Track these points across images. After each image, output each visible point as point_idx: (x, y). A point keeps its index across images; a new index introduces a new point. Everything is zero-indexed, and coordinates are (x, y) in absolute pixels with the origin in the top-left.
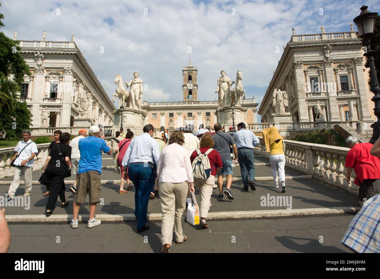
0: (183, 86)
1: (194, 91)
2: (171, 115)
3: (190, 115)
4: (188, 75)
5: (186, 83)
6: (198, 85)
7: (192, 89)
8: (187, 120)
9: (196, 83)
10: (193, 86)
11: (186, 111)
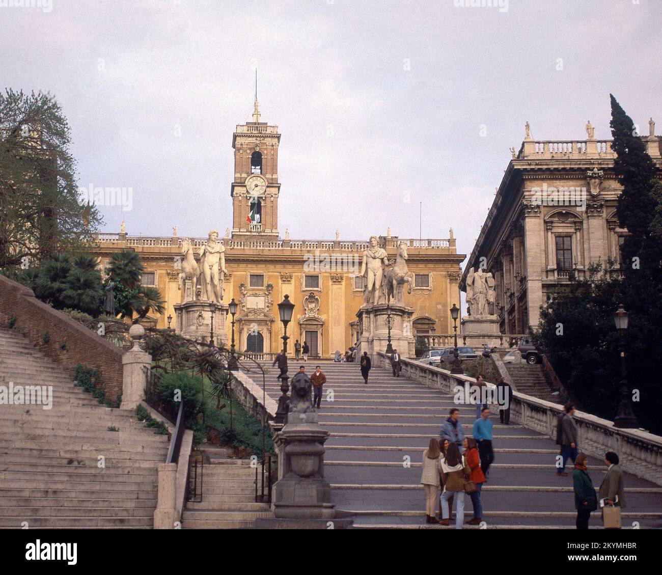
0: (233, 186)
1: (269, 204)
3: (257, 279)
4: (250, 149)
5: (244, 175)
6: (280, 184)
7: (262, 197)
8: (249, 298)
9: (274, 177)
10: (264, 188)
11: (246, 269)
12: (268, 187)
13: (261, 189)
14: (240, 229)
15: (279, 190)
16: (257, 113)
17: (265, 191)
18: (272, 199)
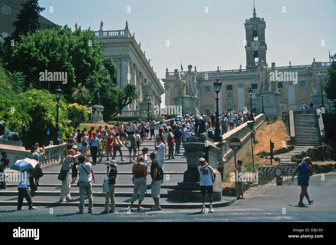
0: (246, 47)
1: (261, 53)
2: (229, 88)
4: (252, 30)
5: (250, 42)
6: (266, 44)
7: (258, 50)
9: (263, 41)
10: (259, 46)
11: (250, 82)
12: (260, 45)
13: (258, 47)
14: (249, 65)
15: (266, 46)
16: (255, 14)
17: (260, 47)
18: (263, 51)
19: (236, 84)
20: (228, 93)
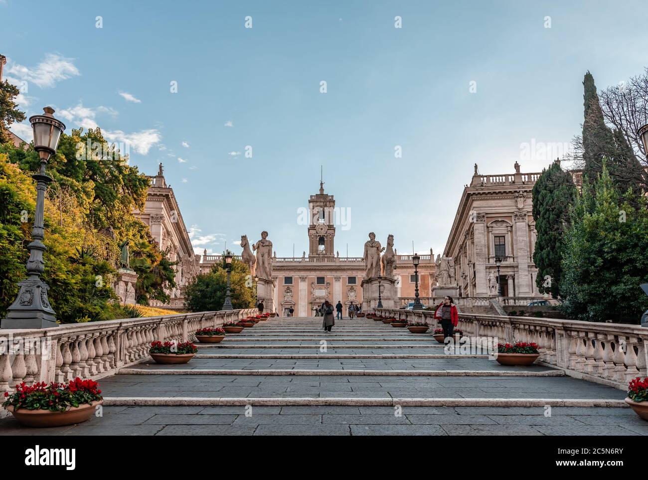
0: (309, 230)
1: (329, 239)
2: (288, 280)
3: (321, 280)
6: (335, 228)
7: (325, 235)
8: (317, 290)
10: (326, 230)
11: (315, 274)
12: (328, 229)
13: (325, 231)
14: (312, 253)
15: (334, 231)
16: (322, 189)
17: (327, 232)
18: (331, 236)
19: (297, 277)
20: (286, 287)
